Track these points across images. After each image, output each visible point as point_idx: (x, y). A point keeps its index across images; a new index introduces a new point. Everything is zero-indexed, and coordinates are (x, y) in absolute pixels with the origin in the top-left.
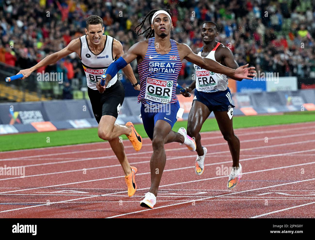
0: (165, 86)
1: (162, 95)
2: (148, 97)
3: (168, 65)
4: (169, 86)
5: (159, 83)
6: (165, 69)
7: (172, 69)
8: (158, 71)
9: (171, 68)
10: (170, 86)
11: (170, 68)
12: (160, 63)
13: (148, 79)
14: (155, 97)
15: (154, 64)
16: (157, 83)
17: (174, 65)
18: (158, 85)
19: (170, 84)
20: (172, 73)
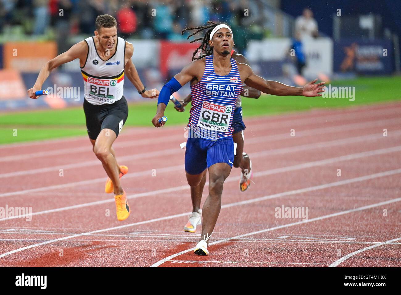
0: (224, 112)
1: (219, 122)
2: (201, 125)
3: (228, 88)
4: (227, 112)
5: (216, 108)
6: (225, 92)
7: (232, 93)
8: (217, 94)
9: (232, 91)
10: (229, 112)
11: (230, 91)
12: (219, 85)
13: (204, 103)
14: (211, 125)
15: (213, 86)
16: (215, 108)
17: (235, 88)
18: (215, 110)
19: (229, 110)
20: (232, 97)
